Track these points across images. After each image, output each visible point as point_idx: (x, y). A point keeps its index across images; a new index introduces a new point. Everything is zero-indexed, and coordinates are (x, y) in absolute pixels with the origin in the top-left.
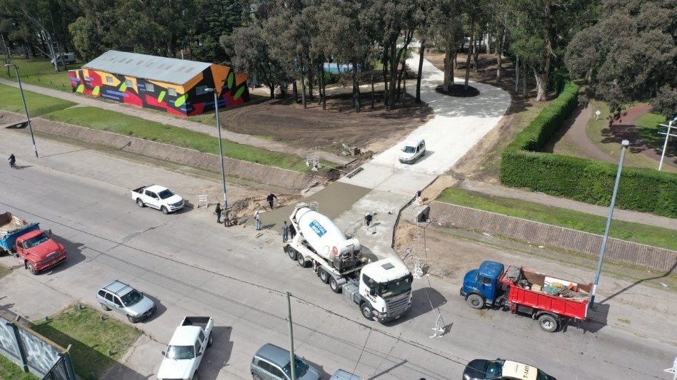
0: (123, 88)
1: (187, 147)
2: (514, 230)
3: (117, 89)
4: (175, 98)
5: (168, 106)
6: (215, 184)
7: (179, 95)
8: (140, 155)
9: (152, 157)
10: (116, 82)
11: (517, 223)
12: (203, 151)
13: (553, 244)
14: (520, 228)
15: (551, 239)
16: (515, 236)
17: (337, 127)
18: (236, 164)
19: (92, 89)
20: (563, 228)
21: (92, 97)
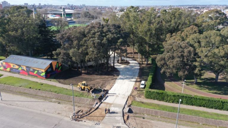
0: (20, 69)
1: (52, 92)
2: (152, 113)
3: (18, 69)
4: (41, 73)
5: (38, 75)
6: (67, 106)
7: (42, 72)
8: (36, 95)
9: (40, 96)
10: (17, 67)
11: (152, 111)
12: (58, 93)
13: (162, 116)
14: (153, 112)
15: (161, 115)
16: (152, 115)
17: (94, 80)
18: (70, 97)
19: (7, 69)
20: (164, 111)
21: (7, 71)
